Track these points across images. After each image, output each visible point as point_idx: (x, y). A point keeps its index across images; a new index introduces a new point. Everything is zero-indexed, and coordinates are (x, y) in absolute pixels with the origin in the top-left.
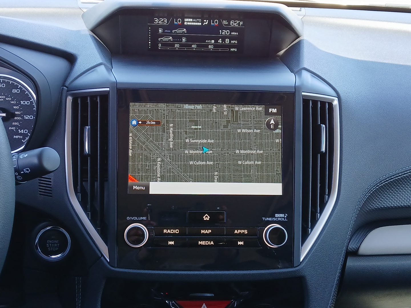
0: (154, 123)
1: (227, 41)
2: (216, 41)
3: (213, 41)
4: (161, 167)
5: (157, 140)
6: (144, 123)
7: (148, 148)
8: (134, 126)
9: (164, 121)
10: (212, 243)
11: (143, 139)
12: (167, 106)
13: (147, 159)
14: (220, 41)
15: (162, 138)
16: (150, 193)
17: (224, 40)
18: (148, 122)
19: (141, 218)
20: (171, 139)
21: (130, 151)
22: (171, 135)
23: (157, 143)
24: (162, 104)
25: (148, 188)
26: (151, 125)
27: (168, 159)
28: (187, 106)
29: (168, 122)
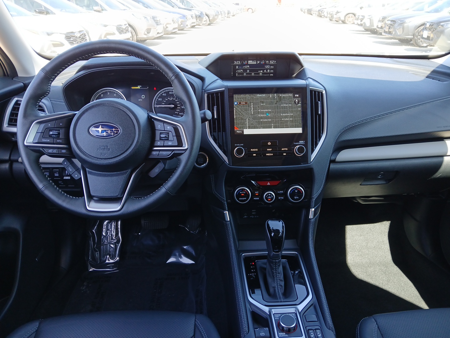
0: (244, 103)
1: (269, 71)
2: (263, 71)
3: (262, 71)
4: (248, 122)
5: (246, 111)
6: (240, 103)
7: (242, 115)
8: (236, 105)
9: (249, 102)
10: (272, 154)
11: (240, 110)
12: (250, 95)
13: (242, 119)
14: (265, 71)
15: (248, 110)
16: (244, 134)
17: (267, 70)
18: (242, 103)
19: (241, 145)
20: (252, 110)
21: (235, 116)
22: (252, 108)
23: (246, 112)
24: (248, 95)
25: (243, 132)
26: (243, 104)
27: (251, 119)
28: (258, 95)
29: (250, 103)
